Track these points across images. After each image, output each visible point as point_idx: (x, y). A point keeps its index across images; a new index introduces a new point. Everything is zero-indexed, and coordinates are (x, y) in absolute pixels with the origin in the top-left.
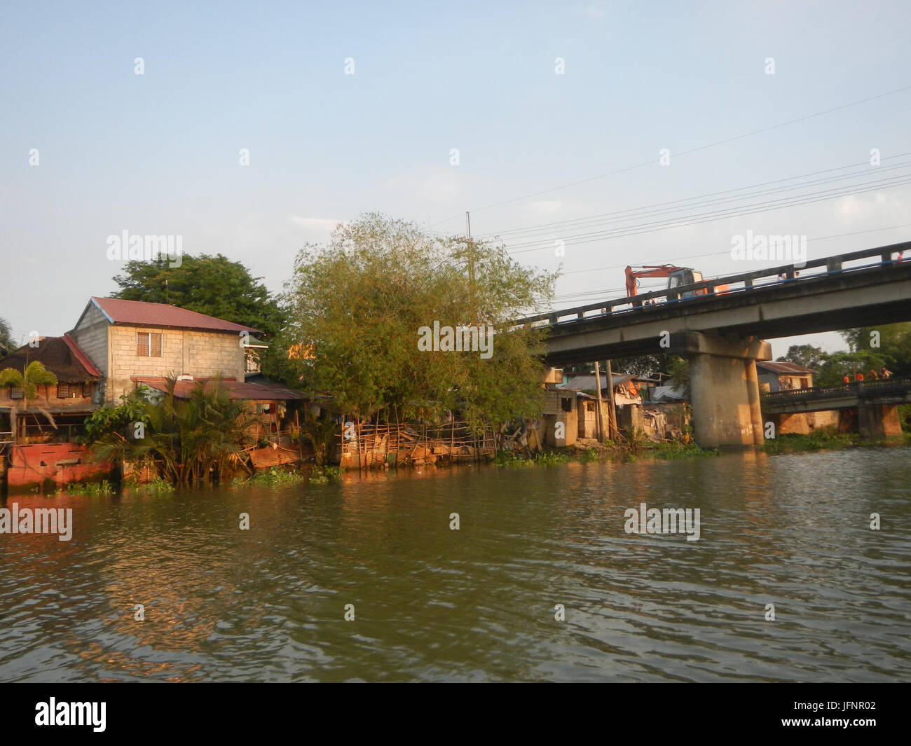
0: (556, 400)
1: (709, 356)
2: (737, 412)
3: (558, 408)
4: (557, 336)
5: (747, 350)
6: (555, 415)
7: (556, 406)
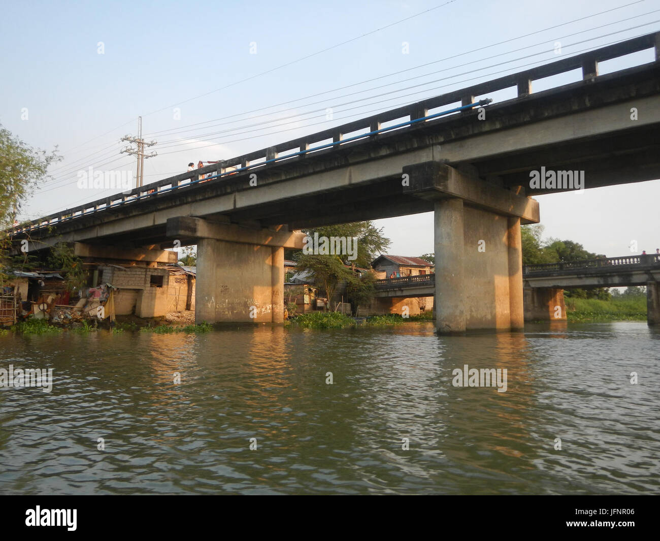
0: (144, 276)
1: (213, 241)
2: (252, 293)
3: (145, 283)
4: (117, 218)
5: (270, 238)
6: (142, 289)
7: (143, 282)
